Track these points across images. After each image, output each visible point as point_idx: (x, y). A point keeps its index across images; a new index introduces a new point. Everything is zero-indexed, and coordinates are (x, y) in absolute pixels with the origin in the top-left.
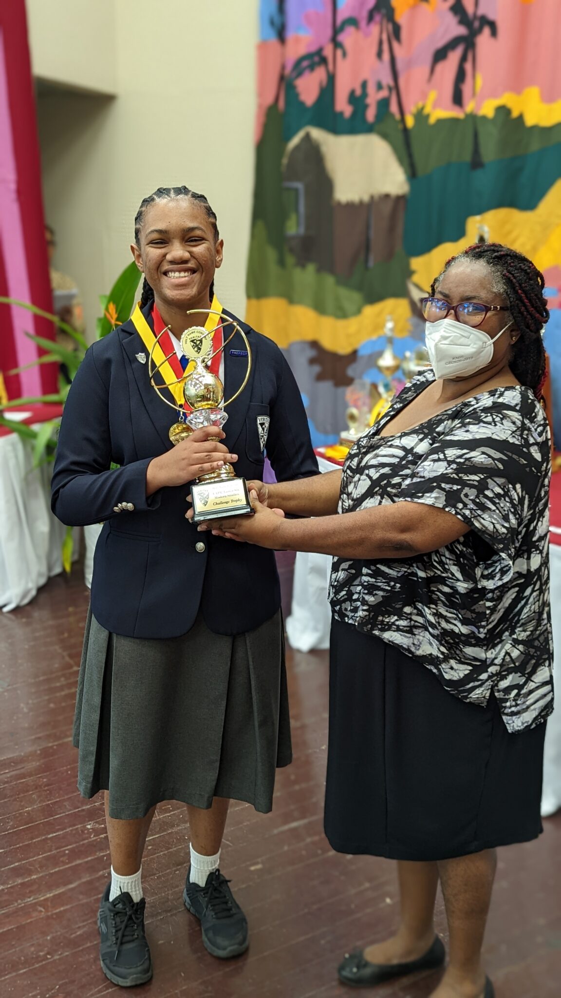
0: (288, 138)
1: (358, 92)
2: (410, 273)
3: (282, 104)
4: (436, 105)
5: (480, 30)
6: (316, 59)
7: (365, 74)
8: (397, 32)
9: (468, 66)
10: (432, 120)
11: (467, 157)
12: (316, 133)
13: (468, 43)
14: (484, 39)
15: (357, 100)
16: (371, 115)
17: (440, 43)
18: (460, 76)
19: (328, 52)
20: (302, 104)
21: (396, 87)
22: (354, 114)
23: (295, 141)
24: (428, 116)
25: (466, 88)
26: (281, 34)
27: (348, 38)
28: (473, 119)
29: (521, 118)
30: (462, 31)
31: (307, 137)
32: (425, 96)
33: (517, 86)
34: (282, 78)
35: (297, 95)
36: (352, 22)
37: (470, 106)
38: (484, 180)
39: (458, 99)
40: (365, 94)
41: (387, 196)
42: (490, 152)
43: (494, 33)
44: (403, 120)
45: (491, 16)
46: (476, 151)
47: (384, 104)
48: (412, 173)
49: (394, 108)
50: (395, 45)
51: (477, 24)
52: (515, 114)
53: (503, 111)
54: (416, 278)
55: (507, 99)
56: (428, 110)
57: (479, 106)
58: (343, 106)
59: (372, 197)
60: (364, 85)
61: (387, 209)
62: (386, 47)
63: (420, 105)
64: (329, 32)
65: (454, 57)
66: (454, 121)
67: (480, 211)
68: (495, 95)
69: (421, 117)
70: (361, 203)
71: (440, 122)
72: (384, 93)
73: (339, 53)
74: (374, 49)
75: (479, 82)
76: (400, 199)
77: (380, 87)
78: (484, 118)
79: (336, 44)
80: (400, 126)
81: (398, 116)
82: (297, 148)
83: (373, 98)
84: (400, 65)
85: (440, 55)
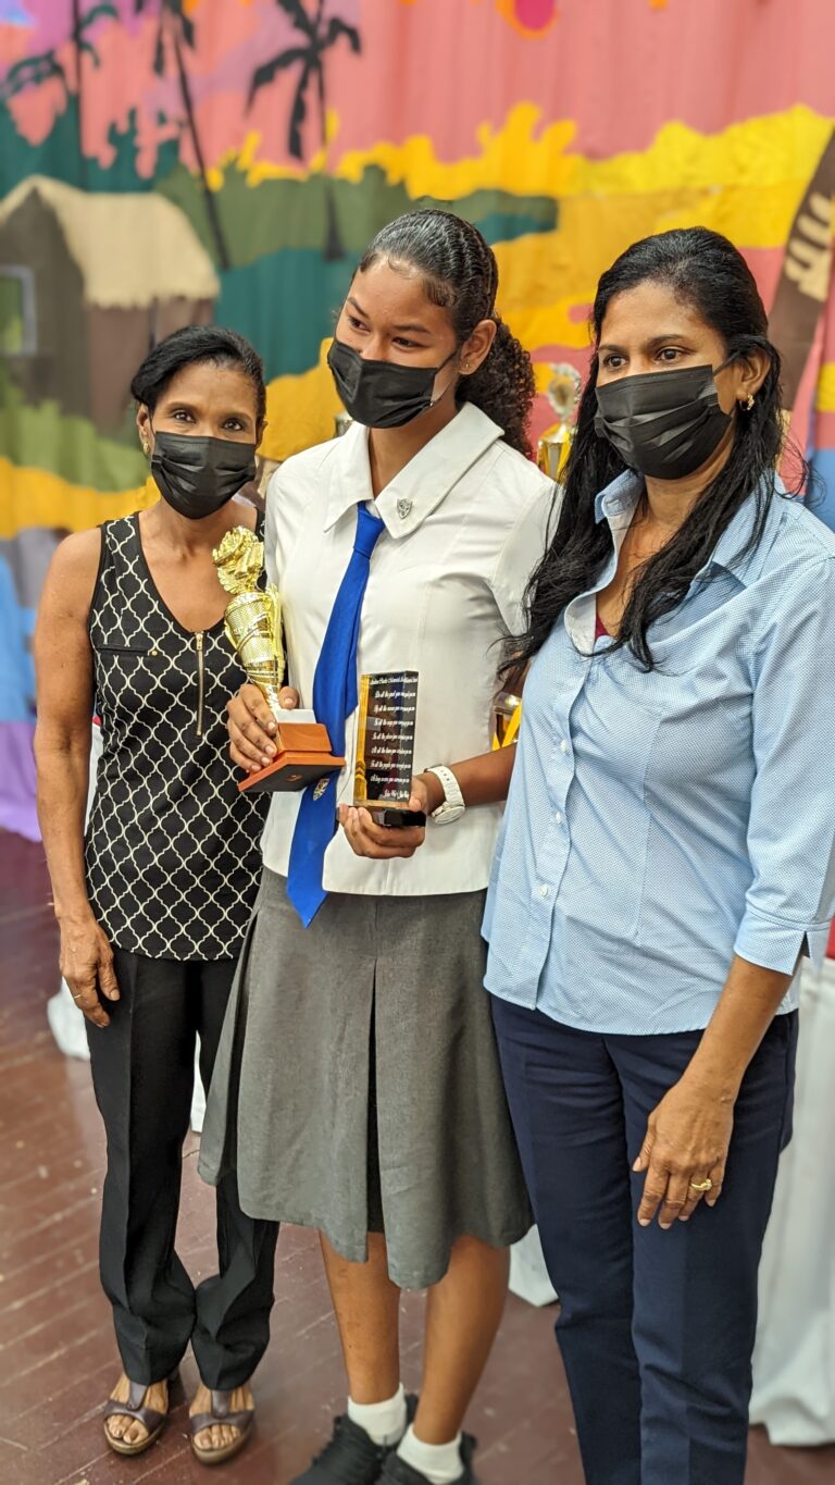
0: (2, 194)
1: (123, 126)
4: (260, 154)
5: (332, 37)
6: (45, 67)
7: (134, 98)
8: (188, 32)
9: (311, 96)
10: (254, 179)
11: (317, 239)
12: (51, 190)
13: (311, 58)
14: (338, 55)
15: (123, 141)
16: (146, 164)
17: (265, 55)
18: (299, 112)
19: (66, 55)
20: (23, 141)
21: (190, 122)
22: (118, 162)
24: (245, 174)
25: (310, 131)
27: (102, 35)
28: (325, 183)
29: (401, 187)
30: (299, 39)
31: (34, 196)
32: (239, 139)
33: (397, 135)
35: (13, 126)
36: (107, 9)
39: (296, 148)
40: (133, 131)
41: (181, 299)
42: (356, 233)
43: (356, 44)
44: (203, 176)
45: (351, 19)
46: (333, 232)
47: (170, 149)
48: (223, 262)
49: (187, 155)
50: (187, 54)
51: (323, 30)
52: (393, 177)
53: (375, 172)
55: (381, 153)
56: (246, 160)
57: (333, 162)
58: (97, 146)
59: (156, 300)
60: (132, 115)
61: (182, 319)
62: (170, 55)
63: (231, 154)
64: (66, 24)
65: (288, 79)
66: (291, 184)
68: (360, 143)
69: (233, 173)
70: (134, 307)
71: (267, 184)
72: (169, 131)
73: (87, 59)
74: (148, 57)
75: (334, 123)
76: (204, 304)
77: (162, 119)
78: (344, 182)
79: (81, 45)
80: (198, 187)
81: (194, 169)
82: (19, 211)
83: (149, 139)
84: (196, 87)
85: (263, 75)
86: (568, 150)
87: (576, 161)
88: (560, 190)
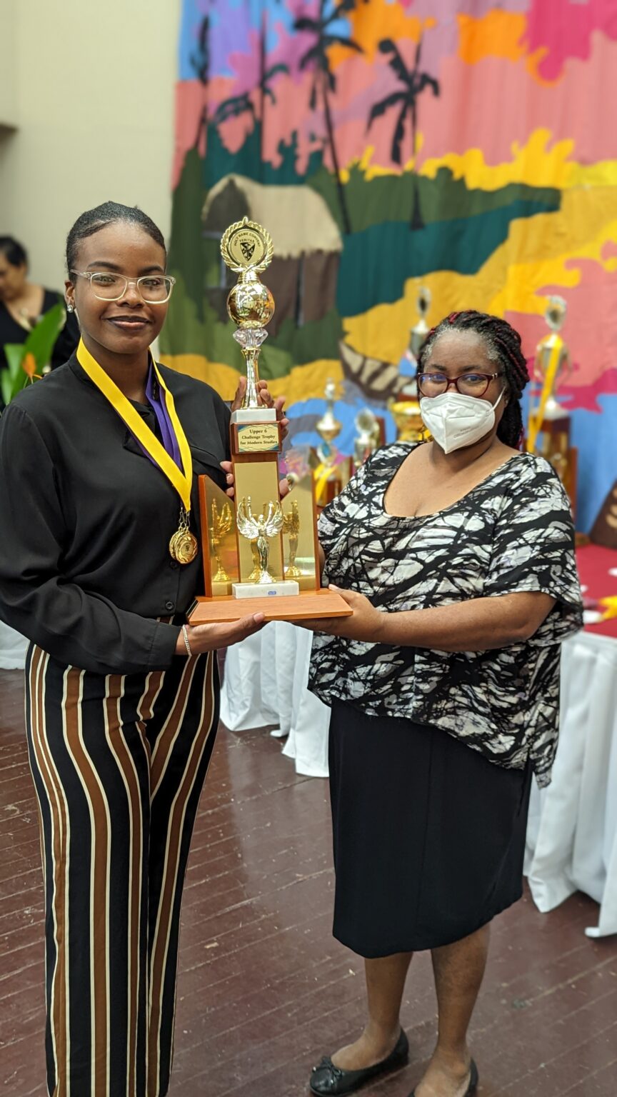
0: (211, 185)
1: (288, 141)
2: (342, 334)
3: (202, 148)
4: (374, 160)
5: (421, 88)
6: (242, 104)
7: (296, 123)
8: (331, 83)
9: (408, 124)
10: (369, 176)
11: (407, 216)
12: (241, 182)
13: (408, 99)
14: (425, 98)
15: (287, 151)
16: (301, 166)
17: (379, 97)
18: (399, 133)
19: (255, 97)
20: (225, 151)
21: (330, 140)
22: (284, 166)
23: (218, 188)
24: (363, 173)
25: (406, 146)
26: (203, 74)
27: (278, 84)
28: (414, 180)
29: (462, 182)
30: (400, 86)
31: (231, 184)
32: (360, 151)
33: (460, 146)
34: (203, 120)
35: (220, 141)
36: (283, 68)
37: (409, 165)
38: (424, 241)
39: (396, 156)
40: (295, 144)
41: (320, 252)
42: (431, 212)
43: (436, 91)
44: (337, 174)
45: (434, 74)
46: (416, 212)
47: (317, 157)
48: (346, 228)
49: (328, 161)
50: (331, 97)
51: (417, 81)
52: (457, 175)
53: (445, 172)
54: (349, 339)
55: (449, 160)
56: (364, 164)
57: (418, 164)
58: (271, 154)
59: (303, 253)
60: (294, 135)
61: (319, 266)
62: (320, 97)
63: (355, 160)
64: (254, 76)
65: (393, 113)
66: (392, 179)
67: (421, 273)
68: (436, 154)
69: (356, 172)
70: (289, 258)
71: (378, 179)
72: (317, 146)
73: (268, 100)
74: (306, 98)
75: (420, 140)
76: (333, 255)
77: (313, 138)
78: (425, 178)
79: (264, 89)
80: (334, 181)
81: (332, 170)
82: (220, 196)
83: (305, 150)
84: (335, 118)
85: (378, 110)
86: (569, 159)
87: (573, 166)
88: (561, 184)
